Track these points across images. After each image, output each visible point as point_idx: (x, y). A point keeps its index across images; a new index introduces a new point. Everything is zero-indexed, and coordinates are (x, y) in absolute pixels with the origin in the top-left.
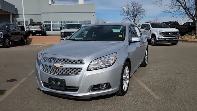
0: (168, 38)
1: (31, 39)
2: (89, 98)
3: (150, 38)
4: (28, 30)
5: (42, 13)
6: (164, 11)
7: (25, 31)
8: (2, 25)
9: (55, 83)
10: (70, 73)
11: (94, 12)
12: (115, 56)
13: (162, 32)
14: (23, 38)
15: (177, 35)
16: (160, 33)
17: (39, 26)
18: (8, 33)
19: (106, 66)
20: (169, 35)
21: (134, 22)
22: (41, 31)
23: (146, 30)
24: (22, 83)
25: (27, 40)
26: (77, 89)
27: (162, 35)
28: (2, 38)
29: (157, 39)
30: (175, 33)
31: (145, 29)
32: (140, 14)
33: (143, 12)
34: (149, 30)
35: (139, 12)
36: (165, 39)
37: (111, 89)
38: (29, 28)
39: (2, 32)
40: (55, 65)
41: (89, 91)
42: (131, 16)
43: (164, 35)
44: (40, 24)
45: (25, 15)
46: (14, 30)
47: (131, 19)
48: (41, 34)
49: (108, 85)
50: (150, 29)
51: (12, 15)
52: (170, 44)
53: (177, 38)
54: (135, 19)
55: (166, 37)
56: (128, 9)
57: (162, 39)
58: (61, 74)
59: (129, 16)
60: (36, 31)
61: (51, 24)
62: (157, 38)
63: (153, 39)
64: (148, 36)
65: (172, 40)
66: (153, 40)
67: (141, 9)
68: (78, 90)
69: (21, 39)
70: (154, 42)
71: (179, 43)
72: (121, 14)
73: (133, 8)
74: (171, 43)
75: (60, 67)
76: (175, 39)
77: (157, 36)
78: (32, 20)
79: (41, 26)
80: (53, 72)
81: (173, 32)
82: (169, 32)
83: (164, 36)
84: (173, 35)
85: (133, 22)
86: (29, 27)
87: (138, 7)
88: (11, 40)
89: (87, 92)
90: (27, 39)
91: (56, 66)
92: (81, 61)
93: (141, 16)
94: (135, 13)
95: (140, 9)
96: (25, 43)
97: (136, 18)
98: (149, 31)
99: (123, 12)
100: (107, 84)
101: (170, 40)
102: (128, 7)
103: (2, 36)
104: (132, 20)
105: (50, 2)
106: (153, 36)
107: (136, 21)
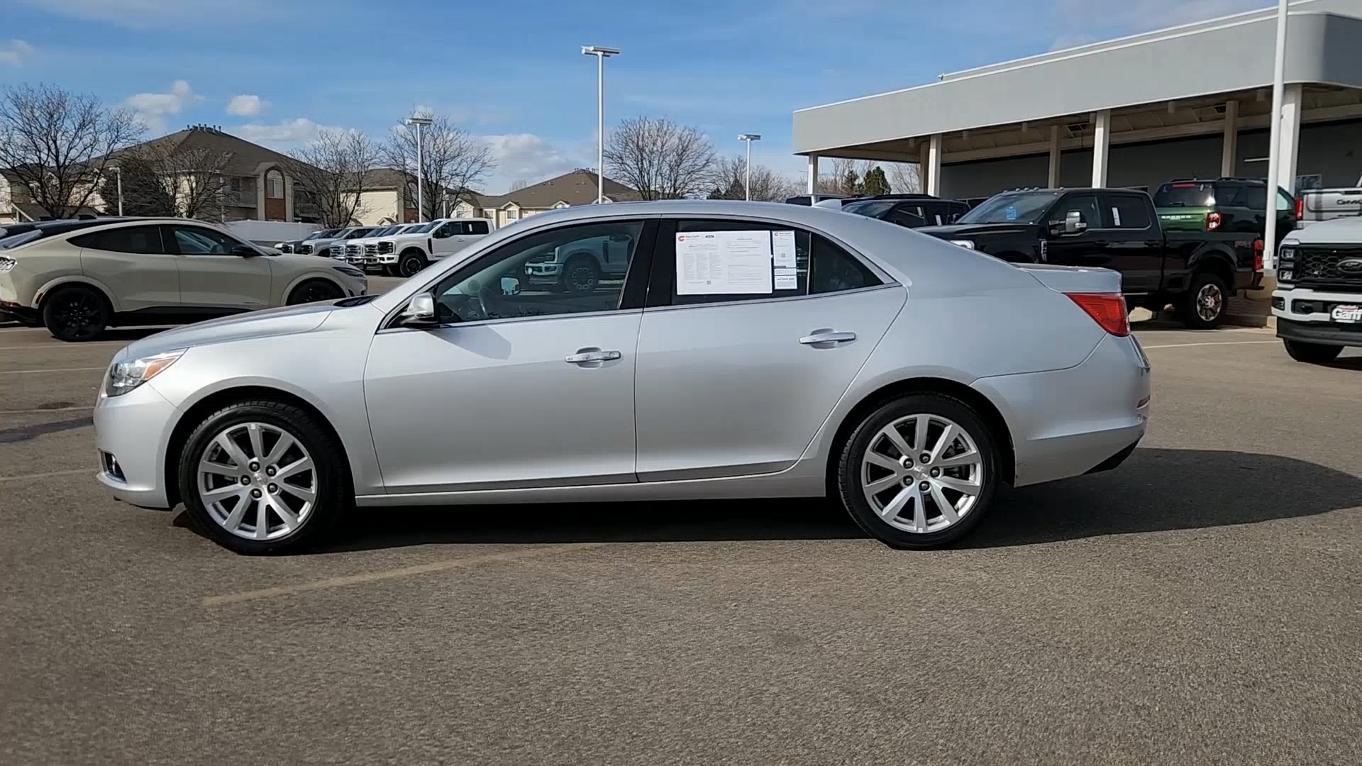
38: (1319, 210)
46: (1073, 230)
69: (1154, 288)
96: (1207, 317)
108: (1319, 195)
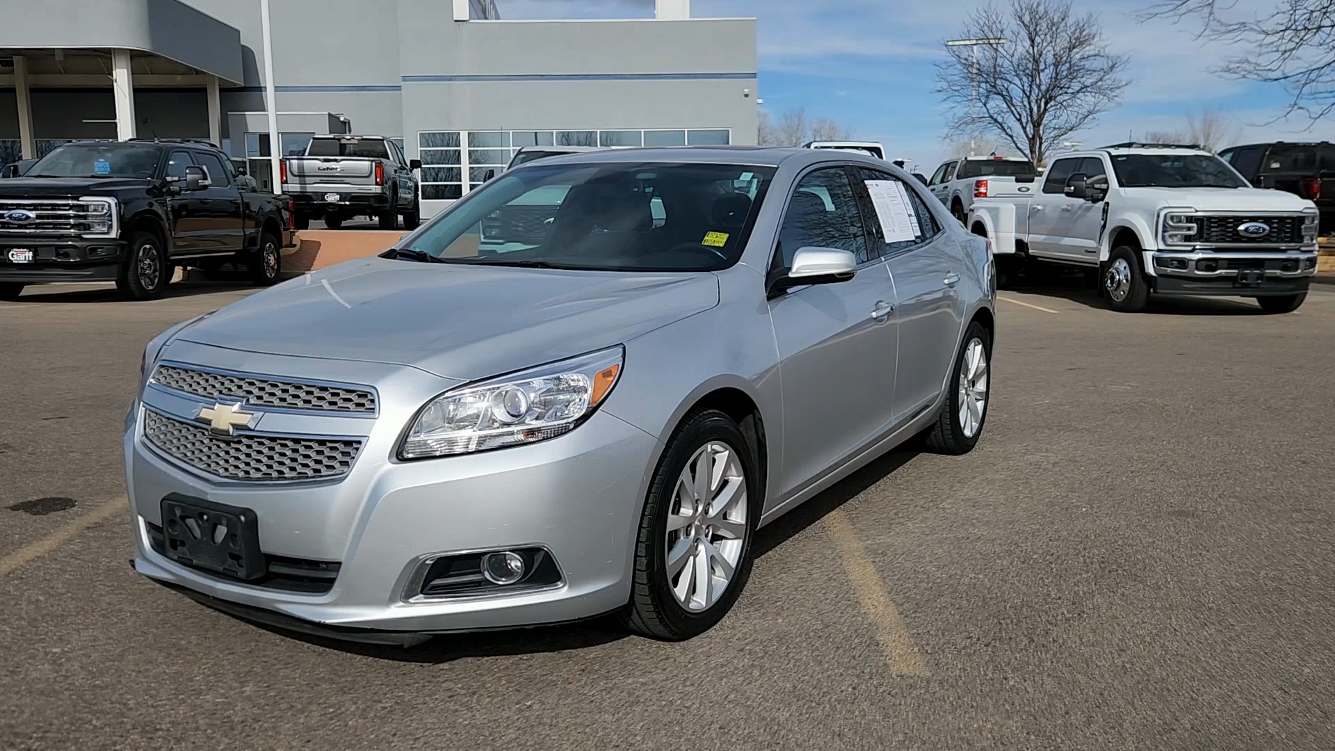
0: (1231, 263)
1: (311, 249)
2: (407, 641)
3: (1104, 256)
4: (294, 187)
5: (405, 78)
6: (1228, 70)
7: (277, 198)
8: (129, 156)
9: (198, 533)
10: (293, 469)
11: (754, 75)
12: (607, 374)
13: (1190, 219)
14: (251, 240)
15: (1301, 239)
16: (1167, 225)
17: (364, 165)
18: (157, 207)
19: (531, 432)
20: (1237, 237)
21: (1032, 141)
22: (379, 198)
23: (1081, 201)
24: (98, 526)
25: (284, 251)
26: (331, 575)
27: (1188, 238)
28: (113, 235)
29: (1150, 269)
30: (1287, 227)
31: (1068, 194)
32: (1076, 86)
33: (1095, 77)
34: (1095, 201)
35: (1073, 73)
36: (1211, 265)
37: (561, 593)
38: (302, 175)
39: (112, 201)
40: (205, 414)
41: (407, 596)
42: (1009, 101)
43: (1200, 236)
44: (372, 149)
45: (277, 89)
46: (195, 187)
47: (1011, 122)
48: (376, 219)
49: (539, 558)
50: (1105, 191)
51: (221, 90)
52: (1253, 302)
53: (1297, 261)
54: (1037, 125)
55: (1216, 250)
56: (989, 53)
57: (1183, 263)
58: (241, 474)
59: (996, 103)
60: (343, 196)
61: (464, 149)
62: (1148, 258)
63: (1121, 265)
64: (1091, 244)
65: (1260, 277)
66: (1122, 269)
67: (1089, 50)
68: (332, 581)
69: (240, 247)
70: (1125, 287)
71: (1313, 297)
72: (944, 85)
73: (1027, 43)
74: (1260, 299)
75: (236, 427)
76: (1285, 268)
77: (1150, 243)
78: (345, 126)
79: (379, 165)
80: (196, 461)
81: (1267, 220)
82: (1239, 220)
83: (1198, 245)
84: (1266, 239)
85: (1025, 146)
86: (301, 168)
87: (1062, 42)
88: (171, 249)
89: (392, 600)
90: (279, 245)
91: (208, 422)
92: (363, 395)
93: (1087, 100)
94: (1045, 78)
95: (1077, 55)
96: (270, 274)
97: (1047, 117)
98: (1101, 204)
99: (957, 72)
100: (528, 553)
101: (1245, 277)
102: (990, 38)
103: (110, 227)
104: (1017, 128)
105: (461, 8)
106: (1125, 240)
107: (1047, 134)
108: (301, 161)
